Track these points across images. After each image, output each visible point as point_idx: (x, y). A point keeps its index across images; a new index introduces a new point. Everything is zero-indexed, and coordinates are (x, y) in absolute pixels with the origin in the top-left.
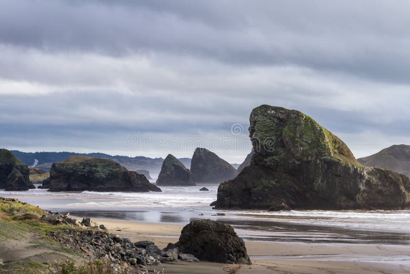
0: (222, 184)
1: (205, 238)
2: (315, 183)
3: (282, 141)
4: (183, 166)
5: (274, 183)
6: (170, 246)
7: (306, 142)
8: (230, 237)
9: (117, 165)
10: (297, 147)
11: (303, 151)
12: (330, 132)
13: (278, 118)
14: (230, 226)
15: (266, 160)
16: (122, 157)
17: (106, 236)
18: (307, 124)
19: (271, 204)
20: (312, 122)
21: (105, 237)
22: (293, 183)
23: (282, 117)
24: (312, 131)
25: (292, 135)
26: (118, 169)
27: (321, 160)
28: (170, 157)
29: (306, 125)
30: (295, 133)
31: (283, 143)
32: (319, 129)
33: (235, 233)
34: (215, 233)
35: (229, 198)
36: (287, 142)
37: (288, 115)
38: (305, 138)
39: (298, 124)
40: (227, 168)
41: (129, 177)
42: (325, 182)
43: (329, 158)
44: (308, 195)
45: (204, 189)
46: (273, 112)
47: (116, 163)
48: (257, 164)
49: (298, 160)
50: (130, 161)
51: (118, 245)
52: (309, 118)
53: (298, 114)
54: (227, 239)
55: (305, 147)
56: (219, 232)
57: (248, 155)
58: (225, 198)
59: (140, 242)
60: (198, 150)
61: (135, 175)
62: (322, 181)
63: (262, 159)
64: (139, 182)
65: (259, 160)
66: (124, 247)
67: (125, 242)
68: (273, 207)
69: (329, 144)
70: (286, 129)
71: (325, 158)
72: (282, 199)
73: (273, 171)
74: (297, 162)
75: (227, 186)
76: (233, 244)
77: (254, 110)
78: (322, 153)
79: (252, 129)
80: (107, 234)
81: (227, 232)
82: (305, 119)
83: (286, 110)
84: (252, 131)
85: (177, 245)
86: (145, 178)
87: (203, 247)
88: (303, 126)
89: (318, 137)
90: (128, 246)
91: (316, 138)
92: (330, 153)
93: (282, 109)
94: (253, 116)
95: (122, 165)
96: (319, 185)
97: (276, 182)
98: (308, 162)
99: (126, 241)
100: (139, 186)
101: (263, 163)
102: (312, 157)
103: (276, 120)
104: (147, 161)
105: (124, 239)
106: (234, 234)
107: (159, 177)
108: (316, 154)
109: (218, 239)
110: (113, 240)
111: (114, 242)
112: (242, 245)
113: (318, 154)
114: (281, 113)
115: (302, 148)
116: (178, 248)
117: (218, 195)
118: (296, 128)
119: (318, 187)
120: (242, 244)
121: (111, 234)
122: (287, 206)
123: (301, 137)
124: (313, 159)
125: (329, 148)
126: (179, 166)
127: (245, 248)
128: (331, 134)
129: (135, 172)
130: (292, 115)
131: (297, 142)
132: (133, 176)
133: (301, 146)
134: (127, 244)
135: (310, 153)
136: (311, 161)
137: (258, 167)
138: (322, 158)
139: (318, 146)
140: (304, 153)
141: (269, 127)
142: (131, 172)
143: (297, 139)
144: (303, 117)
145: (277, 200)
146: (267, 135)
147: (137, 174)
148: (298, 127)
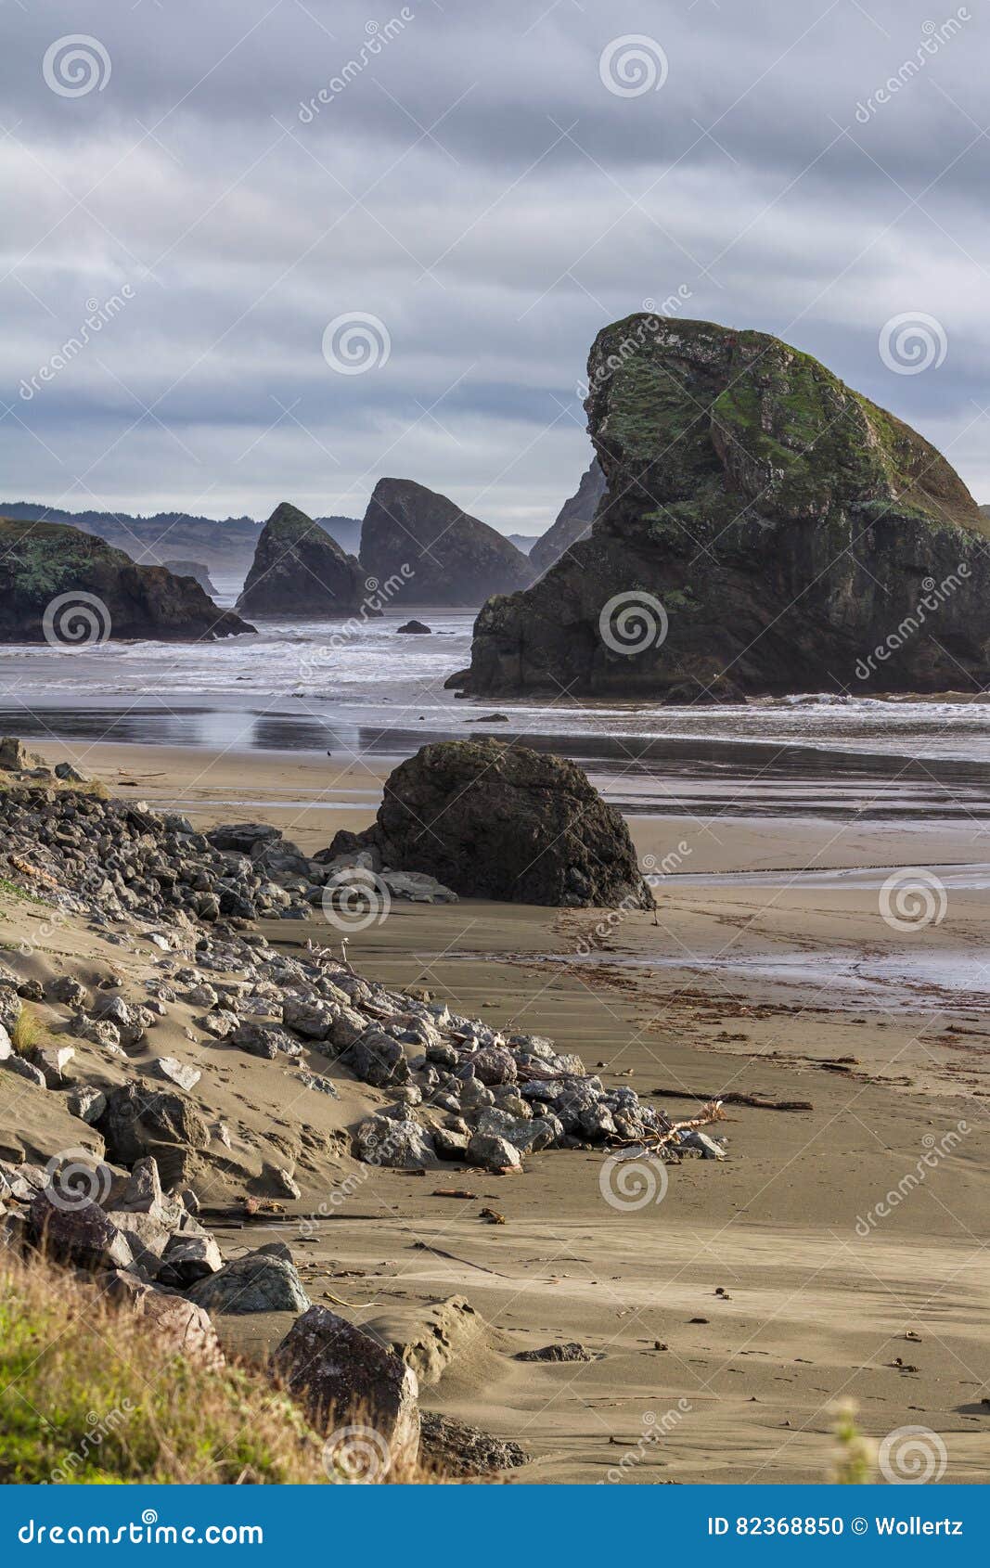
0: (488, 607)
1: (478, 809)
2: (830, 599)
3: (708, 445)
4: (335, 545)
5: (681, 600)
6: (344, 845)
7: (799, 449)
8: (574, 807)
9: (96, 543)
10: (764, 466)
11: (788, 481)
12: (883, 411)
13: (694, 363)
14: (571, 765)
15: (652, 516)
16: (106, 516)
17: (99, 806)
18: (801, 383)
19: (670, 678)
20: (821, 375)
21: (95, 812)
22: (749, 601)
23: (706, 356)
24: (819, 409)
25: (745, 423)
26: (98, 559)
27: (851, 513)
28: (286, 514)
29: (797, 387)
30: (755, 416)
31: (715, 454)
32: (843, 398)
33: (591, 791)
34: (513, 791)
35: (517, 656)
36: (728, 451)
37: (729, 351)
38: (793, 432)
39: (767, 384)
40: (492, 552)
41: (142, 588)
42: (869, 596)
43: (882, 504)
44: (805, 644)
45: (414, 628)
46: (673, 339)
47: (93, 538)
48: (617, 533)
49: (768, 516)
50: (138, 533)
51: (148, 842)
52: (808, 360)
53: (764, 345)
54: (561, 814)
55: (795, 466)
56: (531, 785)
57: (568, 502)
58: (503, 659)
59: (228, 830)
60: (387, 488)
61: (162, 579)
62: (857, 590)
63: (633, 512)
64: (179, 607)
65: (626, 517)
66: (169, 849)
67: (168, 830)
68: (681, 687)
69: (883, 453)
70: (722, 399)
71: (866, 505)
72: (711, 660)
73: (678, 555)
74: (764, 523)
75: (508, 613)
76: (587, 833)
77: (603, 333)
78: (857, 490)
79: (597, 405)
80: (103, 802)
81: (563, 785)
82: (793, 364)
83: (722, 331)
84: (597, 409)
85: (367, 840)
86: (199, 590)
87: (470, 847)
88: (786, 388)
89: (842, 431)
90: (183, 844)
91: (835, 434)
92: (886, 488)
93: (708, 328)
94: (600, 356)
95: (112, 544)
96: (846, 605)
97: (688, 596)
98: (806, 523)
99: (173, 826)
100: (176, 620)
101: (638, 528)
102: (820, 503)
103: (684, 370)
104: (194, 531)
105: (167, 820)
106: (588, 794)
107: (246, 585)
108: (836, 494)
109: (528, 814)
110: (124, 825)
111: (129, 830)
112: (619, 835)
113: (842, 490)
114: (704, 342)
115: (781, 472)
116: (374, 848)
117: (476, 650)
118: (760, 396)
119: (844, 613)
120: (620, 832)
121: (117, 801)
122: (729, 685)
123: (778, 431)
124: (825, 509)
125: (880, 472)
126: (319, 547)
127: (629, 847)
128: (886, 417)
129: (162, 570)
130: (744, 349)
131: (764, 448)
132: (156, 582)
133: (781, 462)
134: (179, 837)
135: (813, 487)
136: (816, 519)
137: (619, 541)
138: (857, 507)
139: (841, 463)
140: (791, 489)
141: (660, 394)
142: (148, 571)
143: (763, 439)
144: (785, 358)
145: (691, 661)
146: (655, 425)
147: (170, 578)
148: (768, 393)
